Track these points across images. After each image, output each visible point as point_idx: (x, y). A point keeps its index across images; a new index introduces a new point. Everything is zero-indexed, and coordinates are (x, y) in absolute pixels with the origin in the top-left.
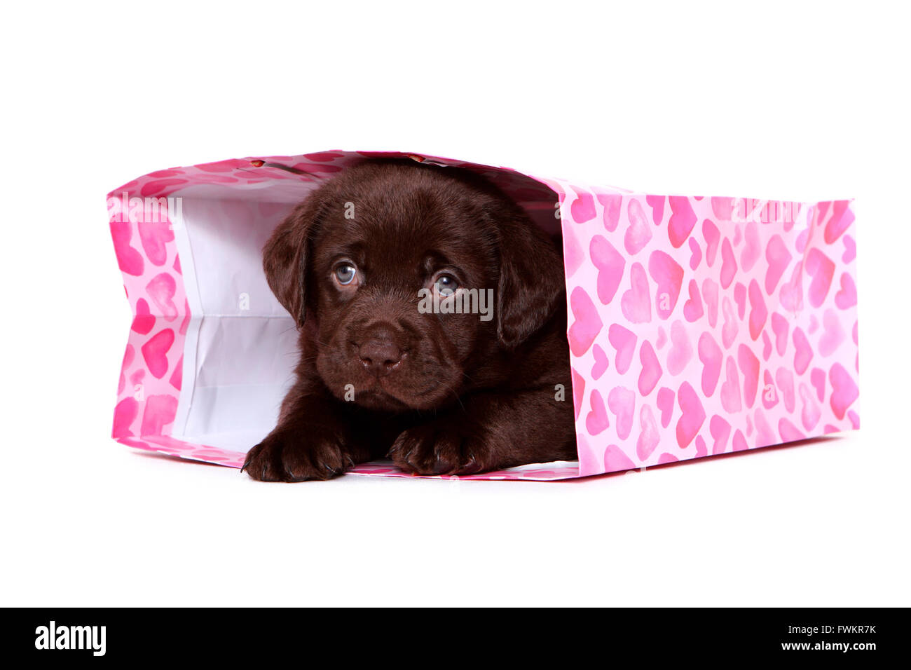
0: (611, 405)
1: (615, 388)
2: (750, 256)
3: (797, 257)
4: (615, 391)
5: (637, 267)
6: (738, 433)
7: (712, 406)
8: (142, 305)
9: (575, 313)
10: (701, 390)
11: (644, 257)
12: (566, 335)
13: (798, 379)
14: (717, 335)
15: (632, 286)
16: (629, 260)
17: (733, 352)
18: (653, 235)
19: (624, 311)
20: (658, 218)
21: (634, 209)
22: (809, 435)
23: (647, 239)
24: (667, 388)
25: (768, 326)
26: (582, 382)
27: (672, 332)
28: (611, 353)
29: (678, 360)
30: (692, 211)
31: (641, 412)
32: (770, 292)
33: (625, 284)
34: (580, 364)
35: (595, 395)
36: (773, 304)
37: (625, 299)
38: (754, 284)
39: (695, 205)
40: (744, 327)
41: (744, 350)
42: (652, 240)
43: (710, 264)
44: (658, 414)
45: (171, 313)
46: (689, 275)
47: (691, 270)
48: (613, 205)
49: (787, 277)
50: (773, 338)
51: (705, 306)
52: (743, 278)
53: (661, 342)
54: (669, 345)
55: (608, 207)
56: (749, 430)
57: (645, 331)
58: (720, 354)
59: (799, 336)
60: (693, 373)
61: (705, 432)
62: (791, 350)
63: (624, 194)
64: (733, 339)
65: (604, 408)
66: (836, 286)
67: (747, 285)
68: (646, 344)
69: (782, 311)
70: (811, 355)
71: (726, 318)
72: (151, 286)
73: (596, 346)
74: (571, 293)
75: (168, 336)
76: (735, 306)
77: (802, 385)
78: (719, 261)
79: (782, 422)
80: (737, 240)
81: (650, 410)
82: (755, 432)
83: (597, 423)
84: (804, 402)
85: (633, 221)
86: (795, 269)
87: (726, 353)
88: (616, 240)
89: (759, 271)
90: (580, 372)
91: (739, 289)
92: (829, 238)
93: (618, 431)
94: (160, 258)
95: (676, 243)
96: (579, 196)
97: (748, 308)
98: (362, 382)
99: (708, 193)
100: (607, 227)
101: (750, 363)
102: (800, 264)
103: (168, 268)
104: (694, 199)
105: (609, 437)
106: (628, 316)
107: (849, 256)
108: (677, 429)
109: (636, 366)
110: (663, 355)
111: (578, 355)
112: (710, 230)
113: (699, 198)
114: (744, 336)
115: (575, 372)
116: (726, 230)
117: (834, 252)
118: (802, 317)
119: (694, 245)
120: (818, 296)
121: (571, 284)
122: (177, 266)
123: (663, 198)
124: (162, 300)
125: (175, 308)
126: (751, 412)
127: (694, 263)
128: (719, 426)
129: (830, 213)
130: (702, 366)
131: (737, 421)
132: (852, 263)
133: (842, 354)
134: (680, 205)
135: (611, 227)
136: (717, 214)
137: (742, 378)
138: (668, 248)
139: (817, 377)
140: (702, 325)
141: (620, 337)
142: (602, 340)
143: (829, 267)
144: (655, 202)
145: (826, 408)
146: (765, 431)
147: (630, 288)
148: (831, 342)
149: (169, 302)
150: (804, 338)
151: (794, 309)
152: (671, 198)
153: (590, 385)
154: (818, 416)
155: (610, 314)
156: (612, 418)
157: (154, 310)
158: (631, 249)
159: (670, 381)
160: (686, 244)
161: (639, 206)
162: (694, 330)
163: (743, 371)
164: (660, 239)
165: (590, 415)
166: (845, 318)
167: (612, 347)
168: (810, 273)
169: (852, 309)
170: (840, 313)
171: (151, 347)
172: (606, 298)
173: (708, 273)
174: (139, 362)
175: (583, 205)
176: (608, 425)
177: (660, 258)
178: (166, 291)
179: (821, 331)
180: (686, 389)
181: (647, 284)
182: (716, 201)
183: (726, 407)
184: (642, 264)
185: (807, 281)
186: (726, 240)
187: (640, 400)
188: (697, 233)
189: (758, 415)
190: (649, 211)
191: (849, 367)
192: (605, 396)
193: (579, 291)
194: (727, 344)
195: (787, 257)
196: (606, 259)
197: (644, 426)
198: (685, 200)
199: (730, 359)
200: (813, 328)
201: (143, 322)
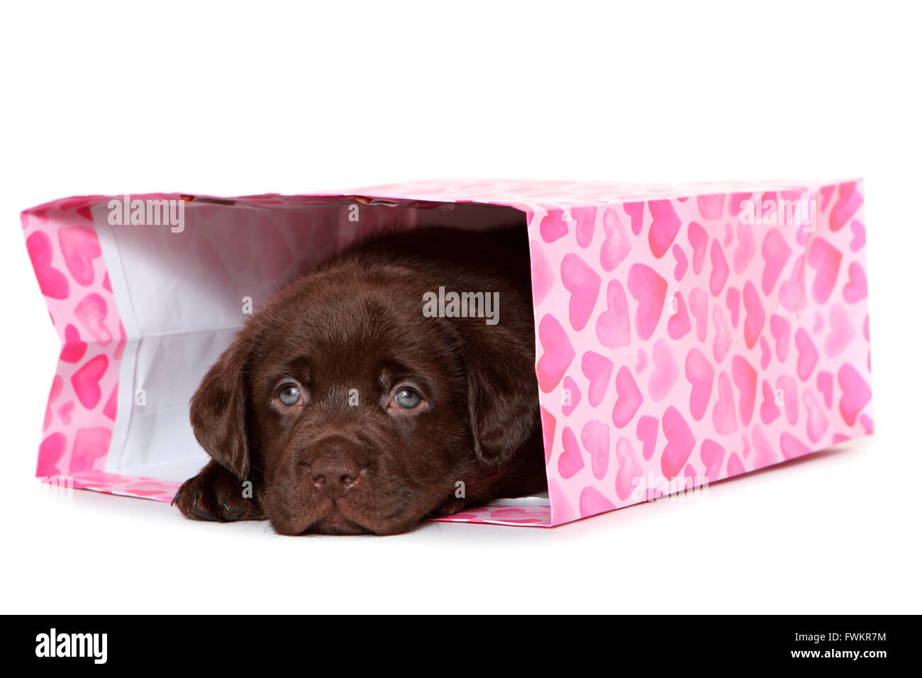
0: (585, 442)
1: (588, 423)
2: (743, 257)
3: (798, 251)
4: (588, 427)
5: (614, 284)
6: (734, 457)
7: (702, 430)
8: (71, 332)
9: (544, 345)
10: (689, 413)
11: (622, 273)
12: (534, 370)
13: (801, 387)
14: (707, 350)
15: (609, 308)
16: (605, 278)
17: (726, 366)
18: (632, 247)
19: (599, 336)
20: (636, 228)
21: (610, 220)
22: (815, 448)
23: (625, 252)
24: (649, 416)
25: (766, 332)
26: (552, 420)
27: (654, 353)
28: (583, 383)
29: (662, 384)
30: (676, 215)
31: (618, 445)
32: (767, 291)
33: (601, 305)
34: (550, 401)
35: (567, 433)
36: (772, 305)
37: (601, 323)
38: (749, 286)
39: (679, 209)
40: (738, 335)
41: (740, 363)
42: (630, 254)
43: (697, 272)
44: (638, 446)
45: (104, 337)
46: (673, 286)
47: (675, 281)
48: (586, 218)
49: (786, 273)
50: (772, 343)
51: (693, 320)
52: (736, 281)
53: (641, 366)
54: (651, 368)
55: (582, 221)
56: (746, 451)
57: (622, 356)
58: (711, 371)
59: (801, 336)
60: (680, 396)
61: (695, 459)
62: (793, 354)
63: (597, 204)
64: (726, 350)
65: (577, 446)
66: (843, 277)
67: (741, 288)
68: (624, 371)
69: (781, 312)
70: (816, 357)
71: (718, 329)
72: (80, 309)
73: (568, 378)
74: (539, 323)
75: (101, 362)
76: (727, 314)
77: (806, 392)
78: (708, 266)
79: (784, 437)
80: (728, 240)
81: (628, 444)
82: (753, 453)
83: (570, 465)
84: (809, 411)
85: (609, 233)
86: (797, 261)
87: (718, 368)
88: (591, 257)
89: (755, 270)
90: (550, 410)
91: (733, 294)
92: (835, 225)
93: (594, 470)
94: (86, 276)
95: (658, 251)
96: (549, 212)
97: (743, 314)
99: (692, 193)
100: (580, 244)
101: (746, 373)
102: (802, 258)
103: (97, 287)
104: (678, 202)
105: (584, 477)
106: (604, 342)
107: (859, 241)
108: (662, 459)
109: (611, 396)
110: (643, 381)
111: (547, 391)
112: (696, 233)
113: (682, 200)
114: (738, 346)
115: (545, 411)
116: (715, 229)
117: (841, 239)
118: (806, 316)
119: (678, 253)
120: (823, 290)
121: (539, 313)
122: (107, 284)
123: (642, 204)
124: (93, 323)
125: (108, 331)
126: (748, 431)
127: (679, 273)
128: (711, 452)
129: (835, 197)
130: (690, 386)
131: (731, 444)
132: (861, 251)
133: (853, 354)
134: (662, 210)
135: (584, 242)
136: (704, 214)
137: (737, 393)
138: (648, 259)
139: (824, 382)
140: (690, 341)
141: (595, 366)
142: (575, 371)
143: (834, 257)
144: (633, 209)
145: (834, 417)
146: (764, 450)
147: (606, 309)
148: (839, 340)
149: (102, 325)
150: (809, 340)
151: (796, 307)
152: (651, 203)
153: (561, 423)
154: (825, 425)
155: (584, 341)
156: (586, 456)
157: (85, 336)
158: (607, 265)
159: (652, 408)
160: (669, 253)
161: (616, 216)
162: (680, 349)
163: (738, 386)
164: (640, 251)
165: (562, 456)
166: (854, 313)
167: (586, 379)
168: (813, 266)
169: (862, 302)
170: (848, 308)
171: (82, 377)
172: (578, 324)
173: (696, 281)
174: (69, 393)
175: (553, 220)
176: (582, 466)
178: (97, 313)
179: (827, 330)
180: (672, 415)
181: (626, 302)
182: (703, 200)
183: (719, 430)
184: (621, 281)
185: (811, 275)
186: (716, 242)
187: (615, 434)
188: (682, 239)
189: (757, 434)
190: (627, 220)
191: (861, 368)
192: (577, 433)
193: (548, 319)
194: (719, 359)
195: (786, 251)
196: (579, 280)
197: (622, 462)
198: (667, 203)
199: (723, 375)
200: (819, 326)
201: (73, 350)
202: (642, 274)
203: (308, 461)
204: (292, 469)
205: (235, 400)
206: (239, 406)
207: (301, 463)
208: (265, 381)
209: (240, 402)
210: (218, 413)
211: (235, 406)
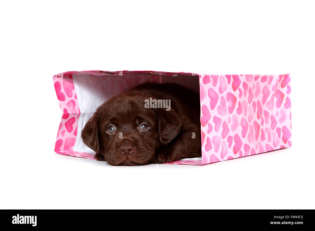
0: (213, 142)
1: (214, 136)
2: (257, 93)
3: (272, 93)
4: (214, 137)
5: (222, 97)
6: (253, 149)
7: (245, 141)
9: (203, 113)
10: (241, 136)
11: (225, 94)
12: (200, 120)
13: (272, 131)
14: (247, 118)
15: (221, 104)
16: (220, 96)
17: (252, 123)
18: (228, 87)
19: (218, 112)
20: (229, 82)
21: (222, 80)
22: (275, 149)
23: (226, 89)
24: (231, 136)
25: (263, 115)
26: (204, 135)
27: (233, 118)
28: (213, 125)
29: (234, 127)
30: (240, 80)
31: (222, 143)
32: (264, 104)
33: (219, 103)
34: (204, 129)
35: (208, 139)
36: (265, 107)
37: (219, 108)
38: (259, 102)
39: (240, 78)
40: (255, 115)
41: (255, 123)
42: (227, 89)
43: (245, 96)
44: (227, 144)
46: (238, 100)
47: (239, 98)
48: (215, 78)
49: (269, 99)
50: (264, 118)
51: (243, 110)
52: (255, 100)
53: (229, 121)
54: (232, 122)
55: (214, 79)
56: (256, 148)
57: (224, 118)
58: (247, 125)
59: (272, 117)
60: (239, 131)
61: (242, 149)
62: (270, 122)
63: (218, 75)
64: (252, 119)
65: (211, 143)
66: (284, 101)
67: (256, 102)
68: (225, 122)
69: (267, 110)
70: (276, 123)
71: (250, 112)
73: (209, 123)
74: (202, 107)
76: (253, 109)
77: (273, 133)
78: (248, 95)
79: (267, 145)
80: (253, 88)
81: (225, 143)
82: (258, 149)
83: (208, 148)
84: (274, 138)
85: (221, 83)
86: (272, 96)
87: (249, 124)
88: (216, 89)
89: (260, 97)
90: (204, 132)
91: (254, 103)
92: (283, 86)
93: (215, 150)
95: (235, 89)
96: (205, 76)
97: (257, 109)
98: (122, 159)
99: (245, 73)
100: (213, 85)
101: (257, 126)
102: (273, 95)
104: (240, 76)
105: (212, 151)
106: (219, 114)
107: (289, 91)
108: (233, 148)
109: (221, 129)
110: (230, 126)
111: (203, 126)
112: (245, 85)
113: (242, 75)
114: (255, 118)
115: (202, 132)
116: (250, 85)
117: (284, 90)
118: (274, 111)
119: (240, 90)
120: (279, 104)
121: (202, 104)
123: (230, 76)
126: (257, 142)
127: (240, 96)
128: (247, 147)
129: (283, 78)
130: (242, 128)
131: (252, 146)
132: (290, 94)
133: (286, 123)
134: (236, 78)
135: (215, 85)
136: (247, 80)
137: (254, 131)
138: (232, 91)
139: (278, 130)
140: (242, 115)
141: (217, 120)
142: (211, 121)
143: (282, 95)
144: (228, 77)
145: (281, 140)
146: (261, 148)
147: (220, 104)
148: (283, 119)
150: (274, 118)
151: (271, 109)
152: (233, 75)
153: (207, 135)
154: (278, 143)
155: (214, 113)
156: (213, 146)
158: (221, 92)
159: (232, 134)
160: (238, 90)
161: (223, 78)
162: (240, 117)
163: (255, 130)
164: (230, 89)
165: (206, 145)
166: (287, 111)
167: (214, 124)
168: (276, 97)
169: (289, 109)
170: (286, 110)
172: (212, 108)
173: (244, 99)
175: (206, 79)
176: (212, 148)
177: (229, 95)
179: (280, 116)
180: (237, 136)
181: (225, 103)
182: (247, 76)
183: (249, 141)
184: (224, 97)
185: (275, 100)
186: (250, 88)
187: (222, 140)
188: (241, 86)
189: (259, 143)
190: (226, 80)
191: (289, 127)
192: (211, 139)
193: (204, 106)
194: (250, 121)
195: (269, 92)
196: (213, 95)
197: (223, 148)
198: (237, 76)
199: (251, 126)
200: (277, 115)
202: (230, 95)
203: (119, 146)
204: (114, 148)
205: (95, 131)
206: (96, 132)
207: (117, 147)
208: (104, 126)
209: (97, 131)
210: (90, 135)
211: (95, 132)
